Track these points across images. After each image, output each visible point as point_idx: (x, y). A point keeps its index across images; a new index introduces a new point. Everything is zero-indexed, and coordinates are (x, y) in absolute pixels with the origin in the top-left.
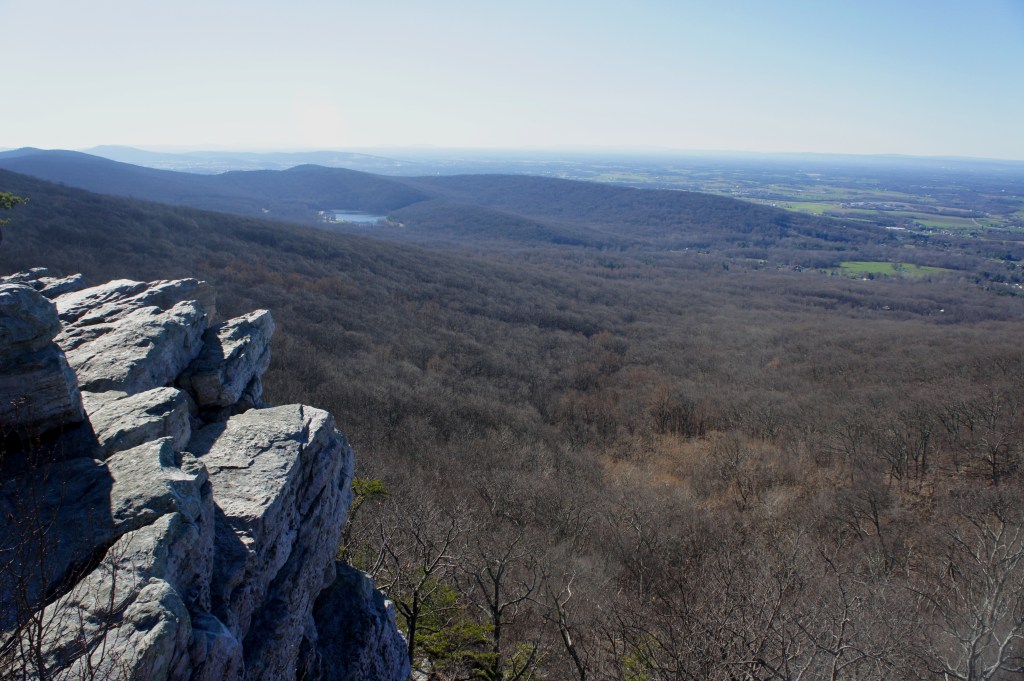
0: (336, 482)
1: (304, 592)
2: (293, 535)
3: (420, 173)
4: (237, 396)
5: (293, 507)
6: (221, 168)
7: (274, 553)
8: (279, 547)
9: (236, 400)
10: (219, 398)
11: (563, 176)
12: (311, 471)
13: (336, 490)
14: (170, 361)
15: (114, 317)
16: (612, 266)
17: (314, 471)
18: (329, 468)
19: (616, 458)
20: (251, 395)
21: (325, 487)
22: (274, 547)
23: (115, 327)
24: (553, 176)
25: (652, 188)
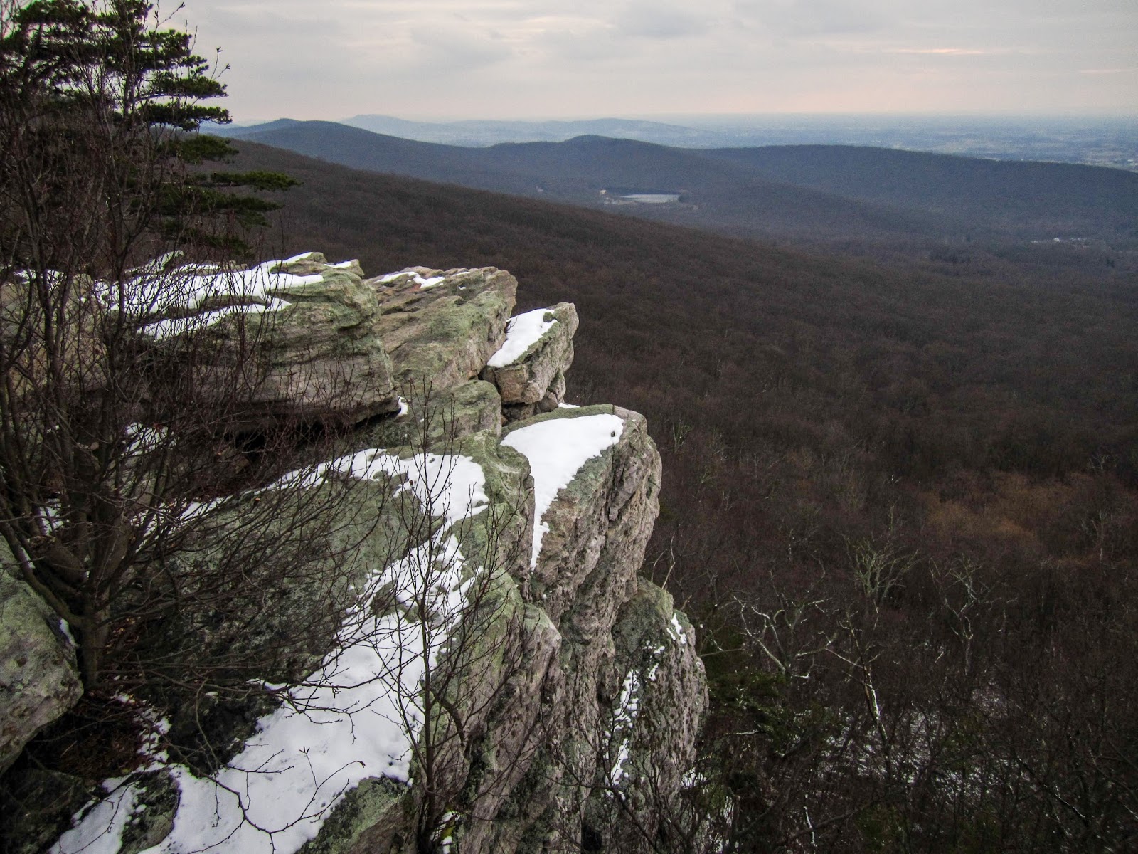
0: (644, 491)
1: (609, 601)
2: (601, 539)
3: (721, 144)
4: (542, 393)
5: (603, 512)
6: (489, 140)
7: (584, 557)
8: (589, 551)
9: (541, 398)
10: (523, 394)
11: (896, 147)
12: (622, 476)
13: (644, 497)
14: (475, 354)
15: (415, 306)
16: (954, 260)
17: (625, 476)
18: (640, 473)
19: (944, 498)
20: (555, 393)
21: (635, 493)
22: (584, 551)
23: (419, 316)
24: (884, 146)
25: (1015, 159)
